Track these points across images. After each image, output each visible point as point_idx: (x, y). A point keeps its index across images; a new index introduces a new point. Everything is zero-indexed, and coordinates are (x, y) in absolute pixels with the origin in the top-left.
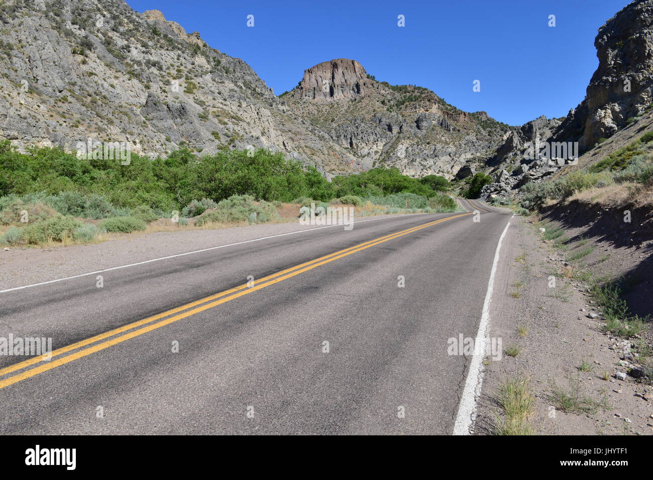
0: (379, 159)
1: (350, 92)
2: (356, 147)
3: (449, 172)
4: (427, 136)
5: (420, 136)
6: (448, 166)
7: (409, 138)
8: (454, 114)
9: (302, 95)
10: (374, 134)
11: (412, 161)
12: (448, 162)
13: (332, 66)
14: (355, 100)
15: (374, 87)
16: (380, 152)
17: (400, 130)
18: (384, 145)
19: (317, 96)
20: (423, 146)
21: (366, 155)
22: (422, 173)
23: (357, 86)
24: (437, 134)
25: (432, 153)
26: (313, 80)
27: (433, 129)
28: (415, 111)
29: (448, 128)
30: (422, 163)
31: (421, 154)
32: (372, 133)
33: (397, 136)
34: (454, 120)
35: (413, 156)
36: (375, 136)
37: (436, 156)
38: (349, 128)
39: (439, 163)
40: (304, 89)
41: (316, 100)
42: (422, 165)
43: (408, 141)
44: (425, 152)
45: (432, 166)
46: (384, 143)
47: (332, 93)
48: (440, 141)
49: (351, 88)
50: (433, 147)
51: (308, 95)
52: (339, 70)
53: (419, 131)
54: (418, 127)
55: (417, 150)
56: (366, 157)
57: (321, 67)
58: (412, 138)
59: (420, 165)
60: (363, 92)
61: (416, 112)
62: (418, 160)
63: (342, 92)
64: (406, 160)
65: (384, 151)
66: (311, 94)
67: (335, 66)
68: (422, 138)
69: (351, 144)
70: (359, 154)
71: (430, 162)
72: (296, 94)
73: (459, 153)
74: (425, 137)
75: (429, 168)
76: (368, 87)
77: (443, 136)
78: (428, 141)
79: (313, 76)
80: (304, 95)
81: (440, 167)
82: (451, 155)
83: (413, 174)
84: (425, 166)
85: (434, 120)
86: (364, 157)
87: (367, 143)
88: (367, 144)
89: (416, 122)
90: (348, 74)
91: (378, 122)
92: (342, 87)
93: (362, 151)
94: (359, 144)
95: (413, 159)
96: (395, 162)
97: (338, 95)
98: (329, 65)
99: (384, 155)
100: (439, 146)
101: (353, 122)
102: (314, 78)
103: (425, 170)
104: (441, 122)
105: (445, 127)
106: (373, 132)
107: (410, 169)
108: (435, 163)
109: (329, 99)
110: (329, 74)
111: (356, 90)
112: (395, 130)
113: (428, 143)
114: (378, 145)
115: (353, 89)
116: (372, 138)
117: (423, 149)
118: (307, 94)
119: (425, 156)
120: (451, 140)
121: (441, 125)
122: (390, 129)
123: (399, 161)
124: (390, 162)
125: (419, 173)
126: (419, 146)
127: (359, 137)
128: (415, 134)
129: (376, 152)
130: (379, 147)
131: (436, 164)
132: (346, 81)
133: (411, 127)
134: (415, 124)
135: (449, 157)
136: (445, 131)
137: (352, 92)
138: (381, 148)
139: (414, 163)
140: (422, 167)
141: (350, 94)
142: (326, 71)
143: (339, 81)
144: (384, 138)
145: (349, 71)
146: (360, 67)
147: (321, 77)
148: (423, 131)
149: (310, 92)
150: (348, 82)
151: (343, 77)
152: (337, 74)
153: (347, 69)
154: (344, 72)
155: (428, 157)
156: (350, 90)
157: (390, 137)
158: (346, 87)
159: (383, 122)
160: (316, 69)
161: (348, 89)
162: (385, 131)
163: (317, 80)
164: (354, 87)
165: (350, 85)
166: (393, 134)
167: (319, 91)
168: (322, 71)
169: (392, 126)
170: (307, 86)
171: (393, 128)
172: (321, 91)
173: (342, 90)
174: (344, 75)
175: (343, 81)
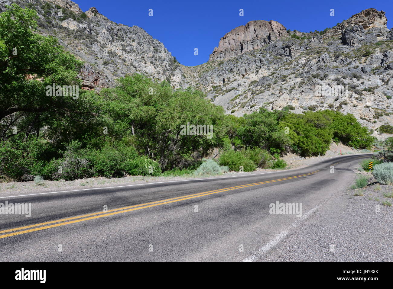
1: (261, 45)
10: (258, 61)
13: (245, 27)
19: (228, 56)
21: (233, 89)
23: (270, 37)
25: (376, 65)
26: (227, 44)
27: (378, 44)
28: (341, 32)
30: (346, 81)
32: (255, 61)
36: (258, 64)
40: (216, 52)
41: (226, 59)
45: (377, 87)
47: (242, 49)
49: (262, 40)
51: (219, 57)
52: (250, 28)
53: (345, 46)
56: (233, 91)
57: (234, 31)
60: (273, 39)
64: (299, 79)
71: (372, 80)
75: (369, 90)
76: (283, 36)
79: (227, 40)
83: (313, 103)
86: (230, 91)
89: (340, 39)
90: (262, 30)
97: (248, 49)
98: (243, 28)
102: (227, 42)
107: (302, 92)
111: (268, 41)
113: (366, 55)
114: (260, 72)
115: (265, 41)
116: (254, 66)
119: (356, 71)
123: (279, 83)
125: (330, 101)
134: (339, 41)
137: (263, 44)
142: (240, 34)
143: (250, 38)
144: (275, 64)
145: (263, 28)
146: (278, 26)
147: (234, 40)
148: (354, 45)
149: (222, 54)
150: (259, 36)
151: (254, 33)
152: (249, 32)
153: (261, 27)
154: (255, 29)
155: (364, 72)
156: (261, 42)
157: (287, 62)
158: (256, 41)
159: (278, 47)
160: (230, 34)
161: (259, 42)
162: (279, 56)
163: (229, 43)
164: (266, 39)
165: (261, 38)
166: (291, 57)
167: (230, 52)
168: (235, 35)
169: (291, 46)
170: (220, 49)
171: (293, 49)
172: (232, 51)
173: (253, 45)
174: (255, 31)
175: (255, 36)
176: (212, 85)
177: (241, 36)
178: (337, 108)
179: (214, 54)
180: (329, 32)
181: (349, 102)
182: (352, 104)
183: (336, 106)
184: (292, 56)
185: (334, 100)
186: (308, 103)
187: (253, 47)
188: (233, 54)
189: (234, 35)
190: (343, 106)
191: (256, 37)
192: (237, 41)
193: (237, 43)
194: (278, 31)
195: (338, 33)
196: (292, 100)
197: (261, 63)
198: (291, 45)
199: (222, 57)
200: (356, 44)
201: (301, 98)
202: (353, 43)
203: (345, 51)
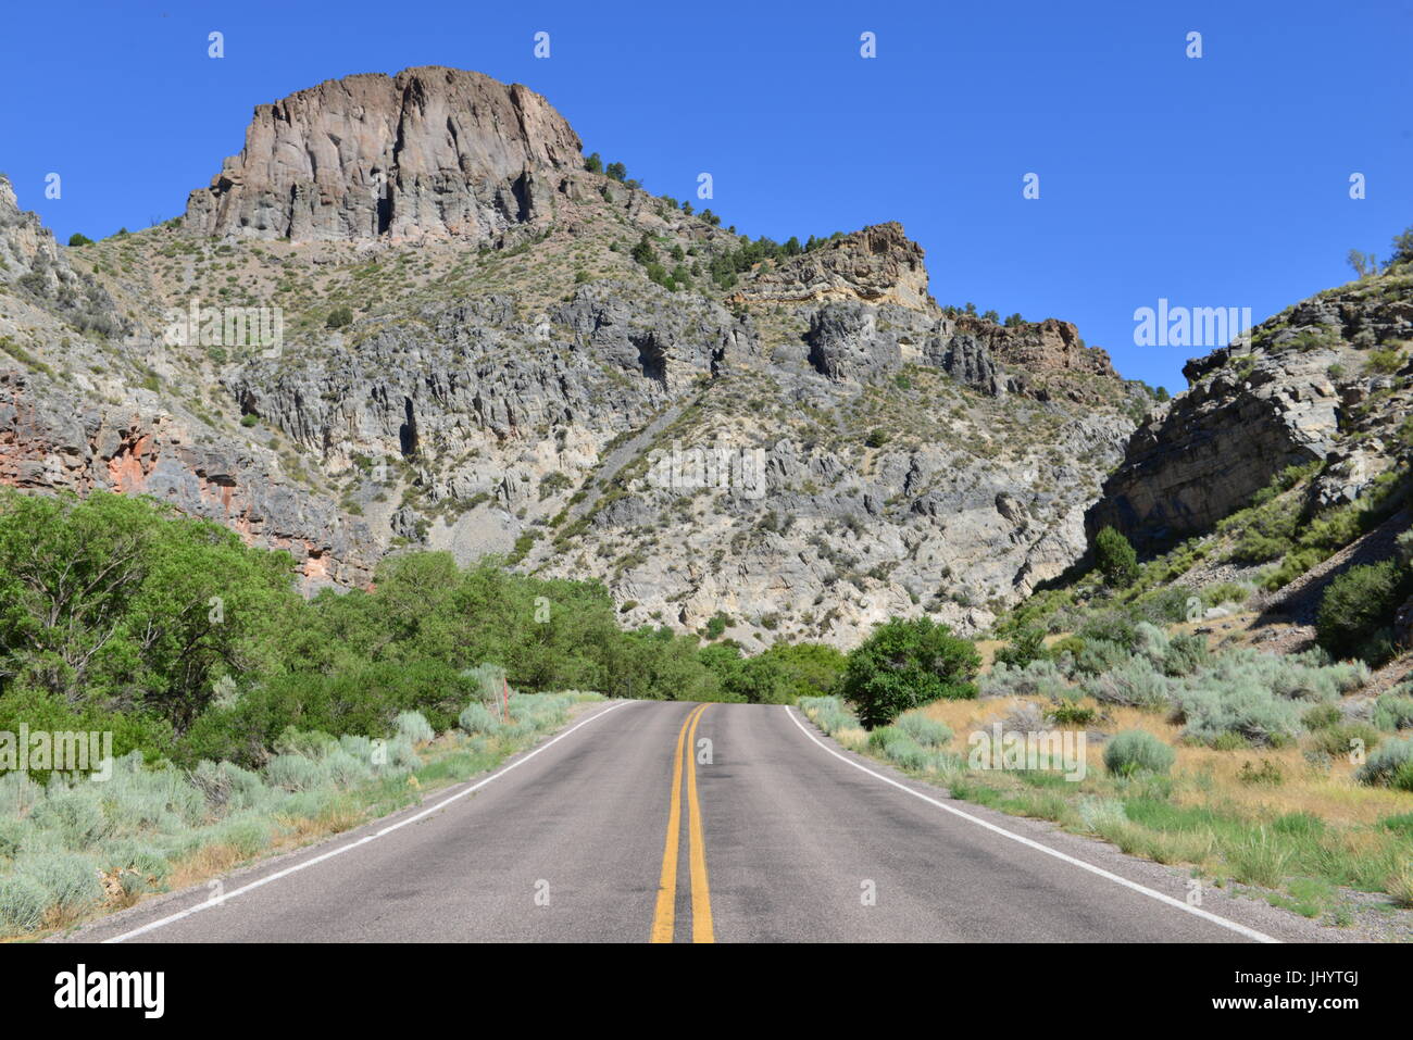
0: (559, 519)
1: (481, 216)
2: (431, 455)
3: (1002, 601)
4: (866, 407)
5: (825, 404)
6: (993, 567)
7: (756, 406)
8: (1010, 331)
9: (221, 215)
10: (552, 381)
11: (762, 525)
12: (990, 544)
13: (400, 95)
14: (500, 245)
15: (608, 200)
16: (578, 484)
17: (714, 368)
18: (611, 446)
19: (303, 227)
20: (846, 453)
21: (483, 497)
22: (829, 604)
23: (521, 187)
24: (925, 403)
25: (894, 490)
26: (296, 155)
27: (902, 382)
28: (804, 292)
29: (982, 378)
30: (834, 542)
31: (827, 495)
32: (543, 379)
33: (690, 402)
34: (1014, 360)
35: (773, 501)
36: (555, 396)
37: (917, 508)
38: (416, 353)
39: (941, 550)
40: (235, 191)
41: (294, 243)
42: (826, 553)
43: (750, 424)
44: (851, 481)
45: (895, 565)
46: (612, 436)
47: (385, 214)
48: (945, 434)
49: (489, 196)
50: (902, 461)
51: (254, 221)
52: (428, 110)
53: (821, 379)
54: (819, 361)
55: (805, 472)
56: (482, 507)
57: (339, 93)
58: (775, 408)
59: (812, 553)
60: (544, 212)
61: (812, 296)
62: (804, 524)
63: (443, 211)
64: (726, 522)
65: (599, 475)
66: (274, 215)
67: (413, 93)
68: (837, 415)
69: (408, 436)
70: (442, 490)
71: (886, 541)
72: (193, 213)
73: (1056, 499)
74: (854, 410)
75: (879, 574)
76: (577, 198)
77: (956, 414)
78: (869, 429)
79: (295, 132)
80: (232, 217)
81: (946, 573)
82: (1011, 503)
83: (770, 607)
84: (850, 564)
85: (906, 341)
86: (471, 505)
87: (505, 428)
88: (502, 436)
89: (806, 337)
90: (481, 136)
91: (587, 326)
92: (441, 191)
93: (460, 473)
94: (455, 435)
95: (772, 516)
96: (649, 531)
97: (417, 223)
98: (383, 91)
99: (596, 495)
100: (935, 457)
101: (444, 323)
102: (300, 143)
103: (843, 586)
104: (943, 350)
105: (969, 374)
106: (548, 370)
107: (744, 572)
108: (913, 550)
109: (367, 242)
110: (383, 130)
111: (513, 207)
112: (684, 367)
113: (874, 441)
114: (570, 439)
115: (499, 203)
116: (541, 403)
117: (839, 467)
118: (253, 216)
119: (852, 506)
120: (1005, 435)
121: (948, 367)
122: (653, 361)
123: (676, 527)
124: (617, 530)
125: (805, 604)
126: (816, 452)
127: (461, 399)
128: (797, 395)
129: (553, 482)
130: (573, 455)
131: (923, 554)
132: (461, 161)
133: (778, 360)
134: (804, 349)
135: (1000, 519)
136: (970, 395)
137: (491, 214)
138: (590, 459)
139: (773, 539)
140: (827, 567)
141: (485, 224)
142: (368, 117)
143: (426, 160)
144: (614, 408)
145: (487, 122)
146: (549, 120)
147: (337, 141)
148: (843, 381)
149: (268, 206)
150: (475, 169)
151: (450, 144)
152: (420, 129)
153: (475, 114)
154: (454, 122)
155: (869, 511)
156: (484, 203)
157: (652, 404)
158: (460, 190)
159: (618, 328)
160: (315, 102)
161: (471, 201)
162: (620, 370)
163: (312, 155)
164: (504, 194)
165: (481, 183)
166: (666, 389)
167: (318, 206)
168: (346, 115)
169: (666, 348)
170: (257, 178)
171: (673, 358)
172: (328, 203)
173: (440, 203)
174: (454, 134)
175: (450, 160)
176: (352, 451)
177: (375, 128)
178: (820, 624)
179: (217, 195)
180: (768, 281)
181: (843, 611)
182: (849, 618)
183: (819, 621)
184: (669, 385)
185: (812, 601)
186: (758, 605)
187: (443, 218)
188: (335, 226)
189: (340, 116)
190: (832, 621)
191: (457, 167)
192: (354, 155)
193: (353, 163)
194: (550, 150)
195: (795, 293)
196: (724, 594)
197: (566, 395)
198: (668, 344)
199: (268, 222)
200: (849, 381)
201: (742, 590)
202: (842, 375)
203: (821, 400)
